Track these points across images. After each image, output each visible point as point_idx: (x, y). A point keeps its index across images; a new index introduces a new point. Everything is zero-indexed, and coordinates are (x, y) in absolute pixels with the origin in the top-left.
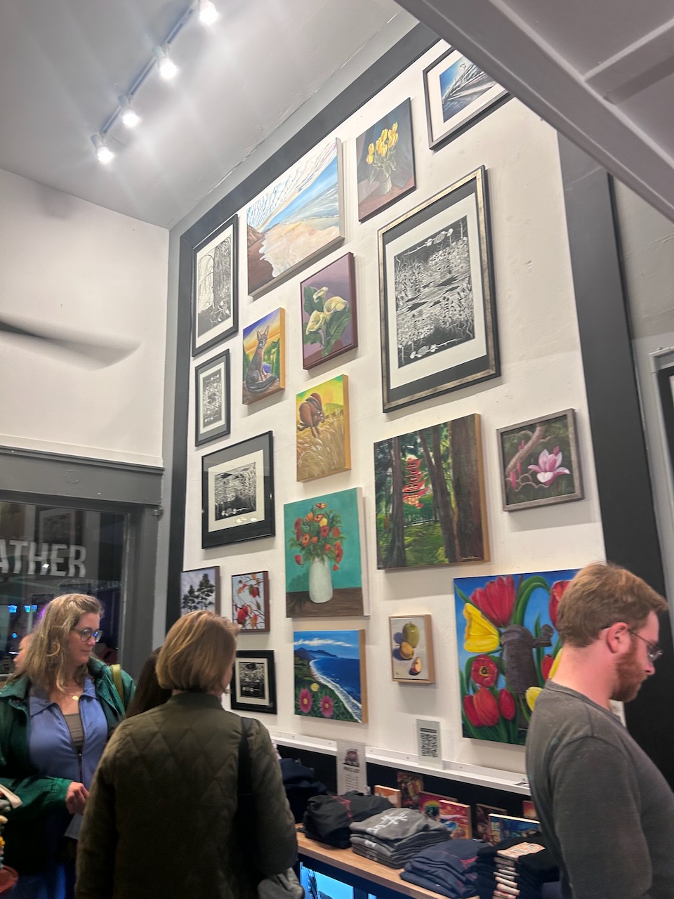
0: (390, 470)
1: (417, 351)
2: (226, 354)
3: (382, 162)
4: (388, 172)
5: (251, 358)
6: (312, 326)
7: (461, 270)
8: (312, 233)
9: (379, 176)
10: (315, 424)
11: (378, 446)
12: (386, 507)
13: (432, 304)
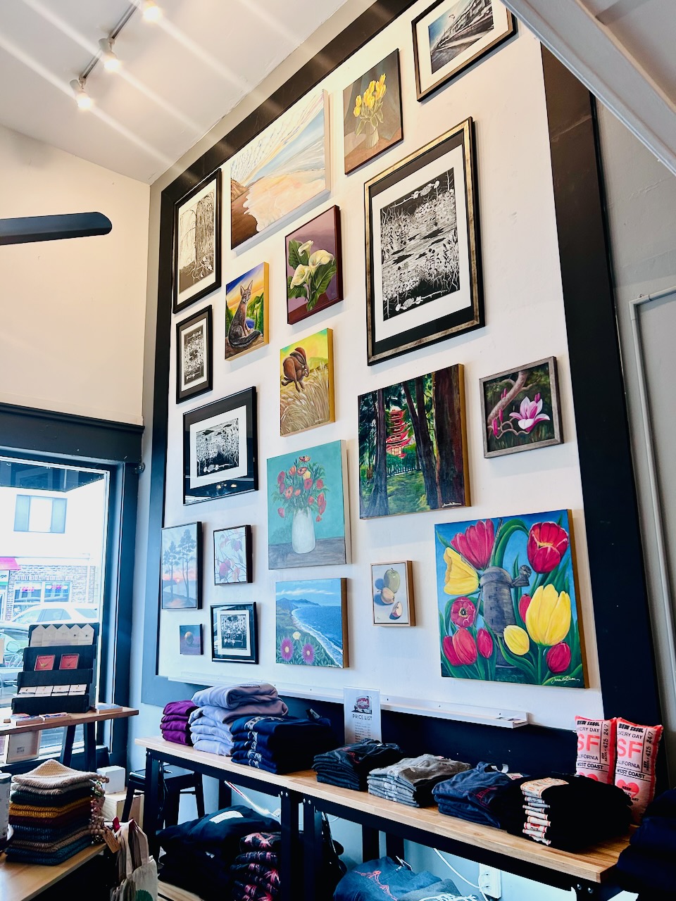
0: (374, 421)
1: (402, 303)
2: (209, 310)
3: (370, 115)
4: (375, 124)
5: (234, 314)
6: (297, 280)
7: (447, 222)
8: (297, 185)
9: (366, 128)
10: (299, 379)
11: (361, 398)
12: (369, 458)
13: (418, 256)
